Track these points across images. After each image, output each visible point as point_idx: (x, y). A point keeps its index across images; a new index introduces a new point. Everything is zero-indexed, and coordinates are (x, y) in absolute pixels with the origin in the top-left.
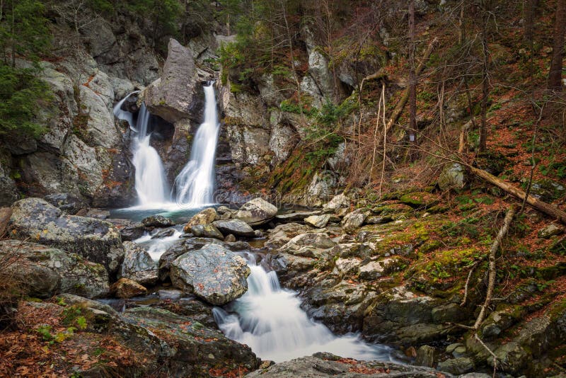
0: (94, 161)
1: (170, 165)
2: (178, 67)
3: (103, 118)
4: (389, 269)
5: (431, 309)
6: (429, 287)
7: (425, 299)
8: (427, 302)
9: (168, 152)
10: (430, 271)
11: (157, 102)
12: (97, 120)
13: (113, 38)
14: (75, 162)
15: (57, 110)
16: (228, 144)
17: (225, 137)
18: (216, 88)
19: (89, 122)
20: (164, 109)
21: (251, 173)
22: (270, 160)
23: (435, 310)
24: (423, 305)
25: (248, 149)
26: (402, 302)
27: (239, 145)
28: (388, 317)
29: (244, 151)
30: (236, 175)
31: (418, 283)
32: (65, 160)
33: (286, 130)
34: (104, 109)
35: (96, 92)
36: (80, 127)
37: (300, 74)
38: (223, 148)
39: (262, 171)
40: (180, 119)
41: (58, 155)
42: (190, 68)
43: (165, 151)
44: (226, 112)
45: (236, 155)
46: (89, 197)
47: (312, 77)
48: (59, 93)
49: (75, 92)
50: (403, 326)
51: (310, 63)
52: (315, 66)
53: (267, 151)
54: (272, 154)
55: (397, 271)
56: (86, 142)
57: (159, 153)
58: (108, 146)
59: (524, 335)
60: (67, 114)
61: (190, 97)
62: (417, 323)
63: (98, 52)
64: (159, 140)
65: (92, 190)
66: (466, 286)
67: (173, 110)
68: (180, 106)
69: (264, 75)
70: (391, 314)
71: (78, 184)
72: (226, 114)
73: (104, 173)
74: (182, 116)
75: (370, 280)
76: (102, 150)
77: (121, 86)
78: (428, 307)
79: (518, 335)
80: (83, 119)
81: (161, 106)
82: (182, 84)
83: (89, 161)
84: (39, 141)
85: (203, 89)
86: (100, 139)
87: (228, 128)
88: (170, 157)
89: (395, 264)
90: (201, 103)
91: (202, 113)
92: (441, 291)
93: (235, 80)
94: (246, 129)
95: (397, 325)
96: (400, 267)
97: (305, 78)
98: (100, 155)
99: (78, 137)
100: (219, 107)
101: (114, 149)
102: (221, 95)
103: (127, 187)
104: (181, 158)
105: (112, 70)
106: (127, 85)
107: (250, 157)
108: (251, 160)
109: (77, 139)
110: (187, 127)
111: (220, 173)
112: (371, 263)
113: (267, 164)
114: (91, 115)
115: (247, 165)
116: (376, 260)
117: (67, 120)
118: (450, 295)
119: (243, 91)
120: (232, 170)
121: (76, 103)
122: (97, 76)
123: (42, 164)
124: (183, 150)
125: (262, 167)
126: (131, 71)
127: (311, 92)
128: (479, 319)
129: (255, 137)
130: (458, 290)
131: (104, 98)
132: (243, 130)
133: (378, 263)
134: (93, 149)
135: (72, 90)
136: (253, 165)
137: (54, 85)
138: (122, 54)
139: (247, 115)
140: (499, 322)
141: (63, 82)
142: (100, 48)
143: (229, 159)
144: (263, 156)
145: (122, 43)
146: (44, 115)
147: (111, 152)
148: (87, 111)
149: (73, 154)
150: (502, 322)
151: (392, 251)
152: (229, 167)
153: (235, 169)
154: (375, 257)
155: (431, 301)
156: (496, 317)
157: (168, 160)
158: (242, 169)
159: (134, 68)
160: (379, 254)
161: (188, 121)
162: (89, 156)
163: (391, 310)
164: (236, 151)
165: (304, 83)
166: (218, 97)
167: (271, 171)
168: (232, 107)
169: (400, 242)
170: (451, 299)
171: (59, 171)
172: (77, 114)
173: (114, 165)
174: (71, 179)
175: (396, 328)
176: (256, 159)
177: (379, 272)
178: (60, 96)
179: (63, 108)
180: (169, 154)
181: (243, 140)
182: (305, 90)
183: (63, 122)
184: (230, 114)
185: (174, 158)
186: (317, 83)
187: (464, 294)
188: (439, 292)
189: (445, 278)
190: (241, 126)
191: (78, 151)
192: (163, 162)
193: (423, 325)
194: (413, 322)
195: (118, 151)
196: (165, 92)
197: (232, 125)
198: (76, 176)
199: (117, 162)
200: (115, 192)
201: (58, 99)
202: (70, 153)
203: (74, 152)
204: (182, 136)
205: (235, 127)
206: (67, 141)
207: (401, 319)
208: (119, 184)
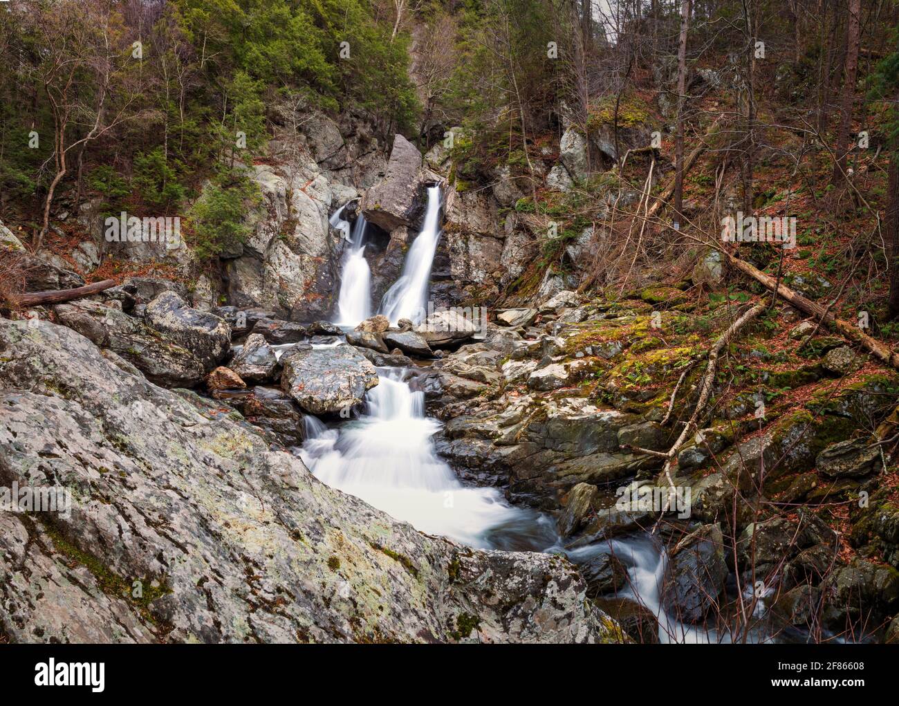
0: (298, 270)
1: (379, 280)
2: (398, 165)
3: (313, 224)
4: (578, 374)
5: (617, 429)
6: (620, 396)
7: (608, 415)
8: (611, 419)
9: (379, 265)
10: (625, 374)
11: (371, 206)
12: (306, 225)
13: (341, 141)
14: (279, 269)
15: (265, 212)
16: (448, 256)
17: (444, 247)
18: (442, 189)
19: (298, 228)
20: (380, 215)
21: (474, 294)
22: (499, 278)
23: (622, 431)
24: (604, 425)
25: (472, 263)
26: (569, 418)
27: (462, 257)
28: (548, 443)
29: (468, 265)
30: (454, 294)
31: (606, 391)
32: (269, 267)
33: (523, 238)
34: (316, 214)
35: (311, 197)
36: (287, 231)
37: (549, 163)
38: (442, 260)
39: (488, 292)
40: (397, 228)
41: (262, 261)
42: (413, 166)
43: (376, 264)
44: (448, 216)
45: (457, 270)
46: (287, 308)
47: (565, 167)
48: (269, 195)
49: (287, 195)
50: (571, 458)
51: (562, 147)
52: (569, 150)
53: (497, 266)
54: (503, 270)
55: (589, 379)
56: (292, 249)
57: (370, 266)
58: (314, 254)
59: (733, 462)
60: (275, 217)
61: (409, 200)
62: (595, 453)
63: (323, 157)
64: (374, 252)
65: (291, 301)
66: (673, 395)
67: (388, 215)
68: (396, 210)
69: (498, 167)
70: (554, 440)
71: (278, 293)
72: (448, 218)
73: (306, 284)
74: (398, 222)
75: (542, 390)
76: (306, 258)
77: (343, 193)
78: (610, 427)
79: (727, 462)
80: (291, 224)
81: (375, 211)
82: (402, 185)
83: (292, 269)
84: (245, 245)
85: (426, 192)
86: (307, 246)
87: (450, 236)
88: (381, 271)
89: (589, 369)
90: (422, 208)
91: (423, 220)
92: (636, 403)
93: (464, 177)
94: (472, 237)
95: (560, 457)
96: (596, 374)
97: (554, 168)
98: (304, 264)
99: (284, 242)
100: (441, 211)
101: (320, 258)
102: (446, 197)
103: (329, 301)
104: (393, 273)
105: (337, 176)
106: (350, 193)
107: (474, 273)
108: (475, 278)
109: (283, 245)
110: (404, 236)
111: (435, 291)
112: (551, 365)
113: (496, 283)
114: (300, 220)
115: (470, 284)
116: (559, 362)
117: (273, 223)
118: (648, 408)
119: (470, 188)
120: (450, 288)
121: (286, 207)
122: (316, 180)
123: (247, 270)
124: (396, 263)
125: (489, 286)
126: (358, 178)
127: (562, 187)
128: (679, 442)
129: (483, 248)
130: (662, 402)
131: (318, 203)
132: (467, 239)
133: (562, 367)
134: (298, 257)
135: (283, 193)
136: (477, 283)
137: (266, 187)
138: (349, 159)
139: (474, 220)
140: (702, 444)
141: (276, 184)
142: (326, 153)
143: (448, 274)
144: (492, 273)
145: (351, 147)
146: (253, 218)
147: (316, 261)
148: (298, 215)
149: (277, 262)
150: (707, 444)
151: (589, 350)
152: (446, 285)
153: (453, 288)
154: (559, 358)
155: (617, 418)
156: (699, 438)
157: (379, 274)
158: (463, 288)
159: (362, 174)
160: (566, 355)
161: (406, 229)
162: (293, 264)
163: (551, 432)
164: (457, 264)
165: (553, 176)
166: (443, 198)
167: (500, 292)
168: (456, 210)
169: (604, 338)
170: (648, 414)
171: (261, 279)
172: (285, 219)
173: (317, 275)
174: (271, 287)
175: (558, 461)
176: (482, 276)
177: (560, 379)
178: (270, 198)
179: (271, 211)
180: (381, 267)
181: (467, 252)
182: (553, 184)
183: (270, 225)
184: (454, 219)
185: (385, 271)
186: (570, 174)
187: (668, 407)
188: (633, 405)
189: (645, 384)
190: (465, 234)
191: (283, 258)
192: (372, 277)
193: (603, 455)
194: (589, 450)
195: (324, 260)
196: (382, 195)
197: (455, 232)
198: (277, 285)
199: (321, 272)
200: (315, 306)
201: (268, 201)
202: (274, 259)
203: (279, 259)
204: (397, 246)
205: (457, 235)
206: (273, 247)
207: (568, 446)
208: (320, 298)
